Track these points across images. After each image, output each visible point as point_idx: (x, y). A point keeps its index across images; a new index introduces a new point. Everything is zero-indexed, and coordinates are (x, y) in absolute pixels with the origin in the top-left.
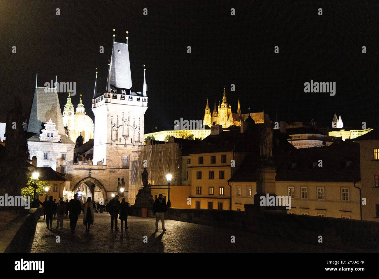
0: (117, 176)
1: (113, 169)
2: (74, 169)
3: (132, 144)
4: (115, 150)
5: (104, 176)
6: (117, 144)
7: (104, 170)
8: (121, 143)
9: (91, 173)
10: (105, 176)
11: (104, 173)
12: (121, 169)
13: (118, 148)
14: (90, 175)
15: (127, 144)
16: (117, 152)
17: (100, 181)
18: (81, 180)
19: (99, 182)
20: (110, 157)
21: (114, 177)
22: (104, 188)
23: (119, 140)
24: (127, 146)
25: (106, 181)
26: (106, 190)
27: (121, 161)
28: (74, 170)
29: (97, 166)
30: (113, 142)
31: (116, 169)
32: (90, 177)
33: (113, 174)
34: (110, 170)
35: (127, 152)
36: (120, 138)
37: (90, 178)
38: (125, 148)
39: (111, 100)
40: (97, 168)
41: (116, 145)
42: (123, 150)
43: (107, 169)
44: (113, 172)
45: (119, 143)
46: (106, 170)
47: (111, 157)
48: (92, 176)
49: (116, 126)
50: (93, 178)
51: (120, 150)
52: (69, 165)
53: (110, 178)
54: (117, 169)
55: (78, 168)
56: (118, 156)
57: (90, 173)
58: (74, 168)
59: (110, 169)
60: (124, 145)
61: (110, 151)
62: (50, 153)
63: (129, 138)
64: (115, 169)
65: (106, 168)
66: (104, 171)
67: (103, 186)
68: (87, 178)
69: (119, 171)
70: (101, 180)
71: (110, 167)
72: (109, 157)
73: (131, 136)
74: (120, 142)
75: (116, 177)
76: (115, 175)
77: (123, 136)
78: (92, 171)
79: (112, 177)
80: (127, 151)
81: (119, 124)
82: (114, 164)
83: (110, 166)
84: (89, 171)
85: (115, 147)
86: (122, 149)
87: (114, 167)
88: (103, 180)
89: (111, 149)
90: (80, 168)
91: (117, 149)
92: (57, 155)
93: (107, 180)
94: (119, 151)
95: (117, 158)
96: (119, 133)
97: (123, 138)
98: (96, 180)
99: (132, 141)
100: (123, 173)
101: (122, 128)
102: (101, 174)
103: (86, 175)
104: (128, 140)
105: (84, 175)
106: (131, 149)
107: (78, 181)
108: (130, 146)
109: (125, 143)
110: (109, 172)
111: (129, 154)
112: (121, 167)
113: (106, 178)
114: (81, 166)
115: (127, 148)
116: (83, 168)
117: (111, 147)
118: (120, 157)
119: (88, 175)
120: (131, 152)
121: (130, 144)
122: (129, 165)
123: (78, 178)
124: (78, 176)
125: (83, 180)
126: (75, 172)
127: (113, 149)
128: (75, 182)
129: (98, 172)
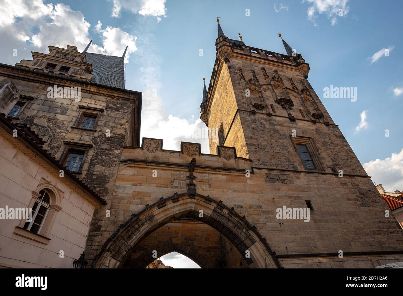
0: (296, 194)
1: (275, 172)
2: (123, 162)
3: (307, 119)
4: (268, 126)
6: (269, 115)
7: (245, 172)
8: (278, 114)
9: (194, 178)
10: (252, 192)
12: (302, 174)
13: (275, 123)
14: (191, 187)
15: (294, 117)
16: (275, 131)
17: (237, 210)
19: (237, 215)
20: (256, 139)
21: (290, 197)
22: (263, 241)
23: (270, 107)
24: (296, 121)
25: (264, 212)
26: (273, 249)
27: (294, 153)
28: (122, 166)
29: (215, 159)
30: (255, 110)
31: (288, 173)
32: (192, 194)
33: (283, 187)
34: (266, 174)
35: (303, 133)
36: (271, 105)
37: (192, 197)
38: (295, 126)
40: (220, 165)
41: (265, 117)
42: (288, 127)
43: (255, 170)
44: (282, 181)
45: (271, 111)
46: (253, 173)
47: (259, 140)
48: (202, 190)
49: (254, 82)
50: (208, 199)
51: (281, 127)
52: (105, 147)
54: (291, 173)
55: (142, 158)
56: (279, 138)
57: (191, 177)
58: (123, 158)
59: (266, 172)
60: (288, 120)
61: (253, 126)
62: (33, 102)
64: (283, 173)
65: (252, 168)
67: (254, 229)
68: (182, 195)
69: (298, 178)
70: (242, 207)
71: (266, 167)
72: (251, 138)
74: (274, 111)
75: (296, 198)
77: (278, 102)
78: (197, 175)
79: (280, 197)
80: (300, 130)
81: (261, 82)
83: (263, 164)
86: (287, 125)
87: (277, 165)
88: (251, 207)
89: (254, 121)
90: (150, 159)
91: (272, 124)
92: (64, 113)
93: (265, 208)
94: (278, 128)
96: (266, 96)
97: (279, 107)
98: (220, 205)
99: (304, 113)
100: (316, 186)
101: (269, 89)
102: (234, 186)
103: (176, 187)
104: (294, 112)
105: (167, 187)
106: (308, 127)
107: (136, 208)
108: (303, 122)
109: (289, 114)
110: (266, 180)
111: (312, 138)
112: (301, 168)
113: (259, 200)
114: (153, 154)
115: (297, 124)
116: (160, 161)
117: (253, 117)
118: (285, 141)
119: (184, 186)
120: (313, 134)
121: (303, 118)
122: (321, 163)
123: (137, 195)
124: (138, 189)
125: (161, 203)
126: (128, 172)
127: (261, 123)
128: (122, 213)
129: (224, 177)
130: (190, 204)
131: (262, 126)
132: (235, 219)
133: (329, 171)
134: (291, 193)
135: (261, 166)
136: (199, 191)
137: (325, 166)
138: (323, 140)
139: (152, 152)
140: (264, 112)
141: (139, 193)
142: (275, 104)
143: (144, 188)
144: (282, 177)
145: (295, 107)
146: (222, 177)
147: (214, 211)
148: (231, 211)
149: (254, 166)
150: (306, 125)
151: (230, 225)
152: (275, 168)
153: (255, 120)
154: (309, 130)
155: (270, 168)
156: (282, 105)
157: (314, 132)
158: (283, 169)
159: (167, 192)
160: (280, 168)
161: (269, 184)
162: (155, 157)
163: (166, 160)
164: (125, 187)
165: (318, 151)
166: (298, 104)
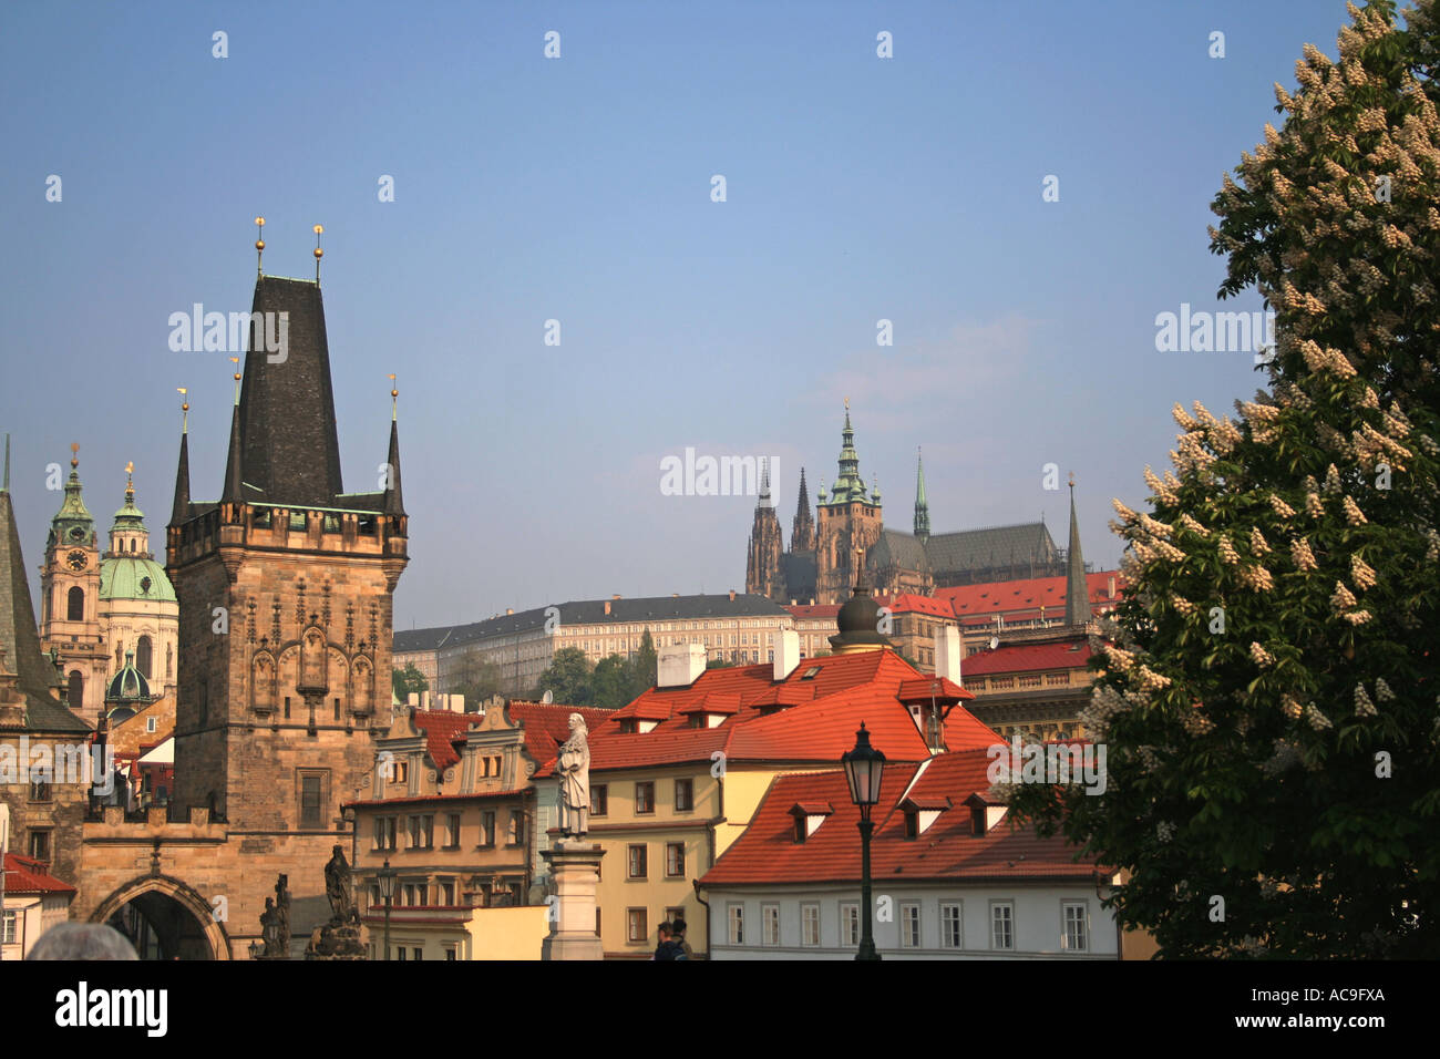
1: (255, 837)
2: (87, 841)
3: (341, 723)
4: (267, 753)
5: (216, 871)
6: (276, 728)
7: (217, 841)
8: (292, 721)
9: (159, 855)
10: (219, 867)
11: (219, 854)
12: (291, 837)
13: (280, 743)
14: (155, 865)
15: (318, 723)
16: (276, 762)
17: (200, 891)
18: (116, 888)
19: (198, 897)
20: (243, 783)
21: (263, 871)
23: (282, 706)
24: (319, 732)
25: (228, 892)
26: (227, 930)
27: (293, 801)
28: (86, 847)
29: (183, 826)
30: (256, 721)
31: (271, 837)
32: (156, 874)
33: (258, 859)
34: (244, 842)
35: (320, 760)
36: (287, 699)
37: (156, 878)
38: (312, 744)
39: (245, 532)
40: (189, 835)
41: (267, 733)
42: (300, 749)
43: (229, 837)
44: (259, 849)
45: (282, 721)
46: (226, 841)
47: (247, 784)
48: (166, 868)
49: (271, 645)
50: (171, 880)
51: (288, 752)
52: (64, 824)
53: (246, 876)
54: (276, 837)
55: (104, 835)
56: (278, 777)
57: (157, 855)
58: (85, 837)
59: (243, 838)
60: (304, 733)
61: (244, 758)
63: (328, 699)
64: (265, 838)
65: (228, 834)
66: (219, 848)
68: (147, 876)
69: (283, 844)
70: (204, 886)
71: (245, 831)
72: (237, 783)
73: (336, 689)
74: (288, 715)
75: (270, 872)
76: (266, 862)
77: (302, 691)
78: (164, 850)
79: (251, 873)
80: (317, 754)
81: (286, 638)
82: (260, 815)
83: (243, 825)
84: (152, 850)
85: (266, 740)
86: (298, 745)
87: (261, 826)
88: (215, 886)
89: (248, 746)
90: (114, 835)
91: (275, 749)
93: (231, 886)
94: (282, 754)
95: (272, 785)
96: (284, 676)
97: (301, 700)
98: (183, 886)
99: (342, 709)
100: (303, 854)
101: (295, 653)
102: (202, 860)
103: (140, 867)
104: (324, 709)
105: (130, 868)
106: (334, 745)
107: (104, 894)
108: (331, 732)
109: (312, 720)
110: (240, 851)
111: (330, 769)
112: (293, 828)
113: (225, 877)
114: (116, 828)
115: (317, 741)
116: (124, 836)
117: (248, 738)
118: (286, 781)
119: (148, 865)
120: (337, 758)
121: (333, 723)
122: (327, 816)
123: (105, 880)
124: (104, 873)
125: (126, 888)
126: (92, 853)
127: (258, 748)
128: (91, 899)
129: (191, 850)
130: (153, 885)
131: (259, 755)
132: (196, 900)
133: (333, 828)
134: (266, 866)
135: (239, 830)
136: (164, 871)
137: (330, 821)
138: (348, 770)
139: (115, 825)
140: (270, 721)
141: (105, 877)
142: (294, 695)
143: (110, 872)
144: (261, 844)
145: (330, 694)
146: (188, 850)
147: (176, 891)
148: (194, 893)
149: (230, 830)
150: (332, 739)
151: (190, 906)
152: (256, 830)
153: (250, 743)
154: (336, 750)
155: (250, 831)
156: (306, 698)
157: (341, 754)
158: (268, 830)
159: (131, 874)
160: (263, 830)
161: (242, 854)
162: (119, 832)
163: (130, 835)
164: (90, 873)
165: (330, 794)
166: (339, 685)
